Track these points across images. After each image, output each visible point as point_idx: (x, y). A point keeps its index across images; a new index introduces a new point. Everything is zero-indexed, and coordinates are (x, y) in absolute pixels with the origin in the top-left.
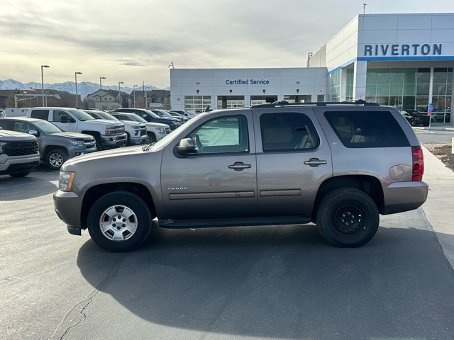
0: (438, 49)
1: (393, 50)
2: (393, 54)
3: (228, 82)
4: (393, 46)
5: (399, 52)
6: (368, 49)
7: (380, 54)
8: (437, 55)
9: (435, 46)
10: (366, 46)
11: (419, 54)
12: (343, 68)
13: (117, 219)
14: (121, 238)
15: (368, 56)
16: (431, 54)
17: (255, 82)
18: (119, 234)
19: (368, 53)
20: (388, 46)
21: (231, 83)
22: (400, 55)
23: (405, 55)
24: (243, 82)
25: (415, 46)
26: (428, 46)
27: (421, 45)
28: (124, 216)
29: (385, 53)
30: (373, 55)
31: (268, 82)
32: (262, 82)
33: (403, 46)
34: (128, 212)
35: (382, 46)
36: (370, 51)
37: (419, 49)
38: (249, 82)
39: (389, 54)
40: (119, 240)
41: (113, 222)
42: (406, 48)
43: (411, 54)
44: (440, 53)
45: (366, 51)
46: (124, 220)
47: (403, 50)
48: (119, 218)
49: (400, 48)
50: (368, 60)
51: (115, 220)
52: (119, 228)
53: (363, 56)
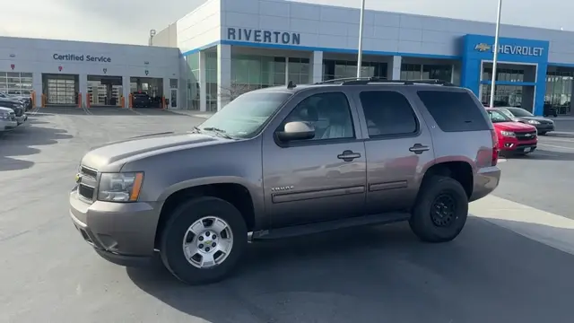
0: (297, 38)
1: (256, 36)
2: (256, 40)
3: (56, 57)
4: (256, 32)
5: (262, 38)
6: (231, 32)
7: (243, 39)
8: (295, 45)
9: (294, 35)
10: (229, 29)
11: (280, 42)
12: (201, 51)
13: (204, 236)
14: (211, 263)
15: (231, 39)
16: (290, 43)
17: (92, 59)
18: (207, 258)
19: (231, 36)
20: (250, 31)
21: (61, 57)
22: (262, 42)
23: (267, 42)
24: (77, 58)
25: (277, 33)
26: (287, 34)
27: (282, 33)
28: (213, 231)
29: (248, 38)
30: (237, 40)
31: (109, 60)
32: (102, 59)
33: (265, 32)
34: (220, 224)
35: (245, 31)
36: (233, 34)
37: (280, 36)
38: (85, 58)
39: (252, 40)
40: (209, 266)
41: (199, 242)
42: (267, 35)
43: (273, 42)
44: (298, 43)
45: (229, 34)
46: (214, 237)
47: (265, 36)
48: (208, 235)
49: (262, 34)
50: (232, 44)
51: (201, 238)
52: (207, 249)
53: (227, 40)
